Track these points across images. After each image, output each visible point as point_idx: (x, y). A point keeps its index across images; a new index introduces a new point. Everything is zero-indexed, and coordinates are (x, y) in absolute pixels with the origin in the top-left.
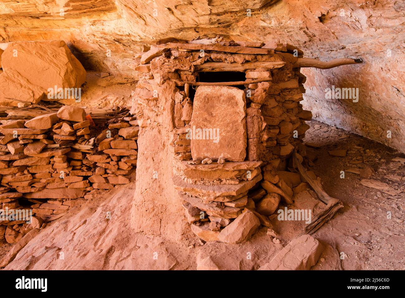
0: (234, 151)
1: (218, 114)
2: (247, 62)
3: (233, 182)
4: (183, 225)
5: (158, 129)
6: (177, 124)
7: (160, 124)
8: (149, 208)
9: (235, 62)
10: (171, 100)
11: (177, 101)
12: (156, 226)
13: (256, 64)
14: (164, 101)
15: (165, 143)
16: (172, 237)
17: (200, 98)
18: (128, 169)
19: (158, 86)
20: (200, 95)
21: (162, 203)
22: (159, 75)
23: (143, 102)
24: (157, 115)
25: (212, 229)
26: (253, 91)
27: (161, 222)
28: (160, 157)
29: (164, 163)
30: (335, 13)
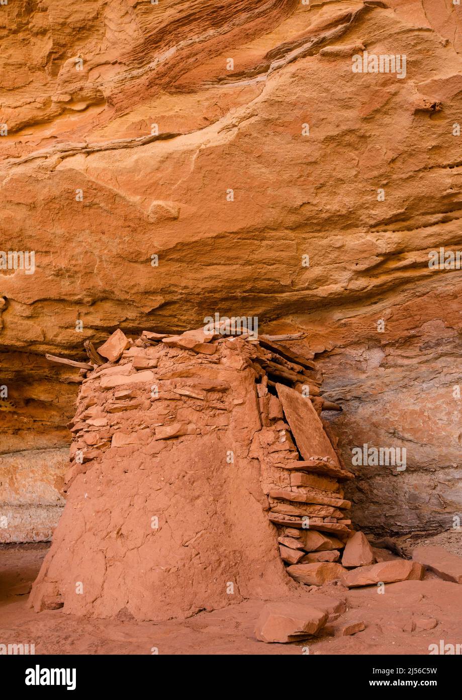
1: (303, 416)
5: (215, 436)
6: (264, 422)
7: (220, 428)
8: (212, 562)
9: (293, 369)
10: (254, 392)
11: (261, 394)
20: (281, 392)
21: (234, 549)
22: (241, 358)
23: (198, 394)
24: (215, 415)
28: (224, 475)
29: (231, 484)
30: (343, 350)
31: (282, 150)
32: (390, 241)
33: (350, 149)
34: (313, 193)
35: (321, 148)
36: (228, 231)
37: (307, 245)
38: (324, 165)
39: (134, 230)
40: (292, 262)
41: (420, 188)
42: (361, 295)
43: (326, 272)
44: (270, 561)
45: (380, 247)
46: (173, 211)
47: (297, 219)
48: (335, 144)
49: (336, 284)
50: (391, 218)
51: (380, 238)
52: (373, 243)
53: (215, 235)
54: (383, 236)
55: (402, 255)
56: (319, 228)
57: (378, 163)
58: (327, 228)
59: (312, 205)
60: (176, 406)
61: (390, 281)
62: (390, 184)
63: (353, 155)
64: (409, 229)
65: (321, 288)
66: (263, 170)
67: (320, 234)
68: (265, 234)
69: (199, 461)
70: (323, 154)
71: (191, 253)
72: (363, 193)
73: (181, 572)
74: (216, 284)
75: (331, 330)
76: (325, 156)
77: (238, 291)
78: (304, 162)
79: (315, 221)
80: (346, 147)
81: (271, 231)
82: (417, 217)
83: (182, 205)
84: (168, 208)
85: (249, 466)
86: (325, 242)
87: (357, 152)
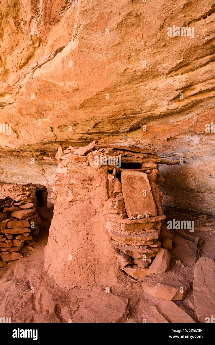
0: (151, 210)
1: (137, 187)
2: (145, 157)
3: (152, 231)
4: (116, 271)
5: (89, 201)
6: (110, 195)
7: (91, 197)
8: (83, 264)
9: (138, 157)
10: (105, 180)
11: (110, 180)
12: (91, 279)
13: (148, 159)
14: (100, 180)
15: (96, 211)
16: (108, 283)
17: (125, 178)
18: (21, 246)
19: (95, 170)
20: (124, 176)
21: (94, 258)
23: (79, 182)
24: (88, 191)
25: (143, 267)
26: (149, 175)
27: (94, 274)
28: (92, 221)
29: (95, 225)
30: (179, 136)
31: (101, 41)
32: (181, 81)
33: (134, 27)
34: (127, 62)
35: (118, 34)
36: (100, 91)
37: (139, 90)
38: (125, 43)
39: (68, 97)
40: (136, 100)
41: (187, 41)
42: (177, 111)
43: (155, 102)
44: (112, 264)
45: (176, 86)
46: (75, 86)
47: (127, 78)
48: (125, 28)
49: (162, 107)
50: (176, 66)
51: (175, 80)
52: (171, 84)
53: (95, 94)
54: (176, 78)
55: (193, 87)
56: (140, 80)
57: (153, 32)
58: (145, 80)
59: (130, 69)
60: (72, 187)
61: (191, 103)
62: (167, 44)
63: (138, 31)
64: (192, 70)
65: (156, 110)
66: (99, 56)
67: (143, 83)
68: (116, 89)
69: (81, 214)
70: (121, 37)
71: (92, 103)
72: (153, 55)
73: (70, 267)
74: (109, 114)
75: (171, 127)
76: (122, 38)
77: (120, 116)
78: (114, 45)
79: (136, 77)
80: (132, 27)
81: (118, 87)
82: (193, 62)
83: (78, 82)
84: (73, 85)
85: (103, 217)
86: (147, 87)
87: (139, 28)
